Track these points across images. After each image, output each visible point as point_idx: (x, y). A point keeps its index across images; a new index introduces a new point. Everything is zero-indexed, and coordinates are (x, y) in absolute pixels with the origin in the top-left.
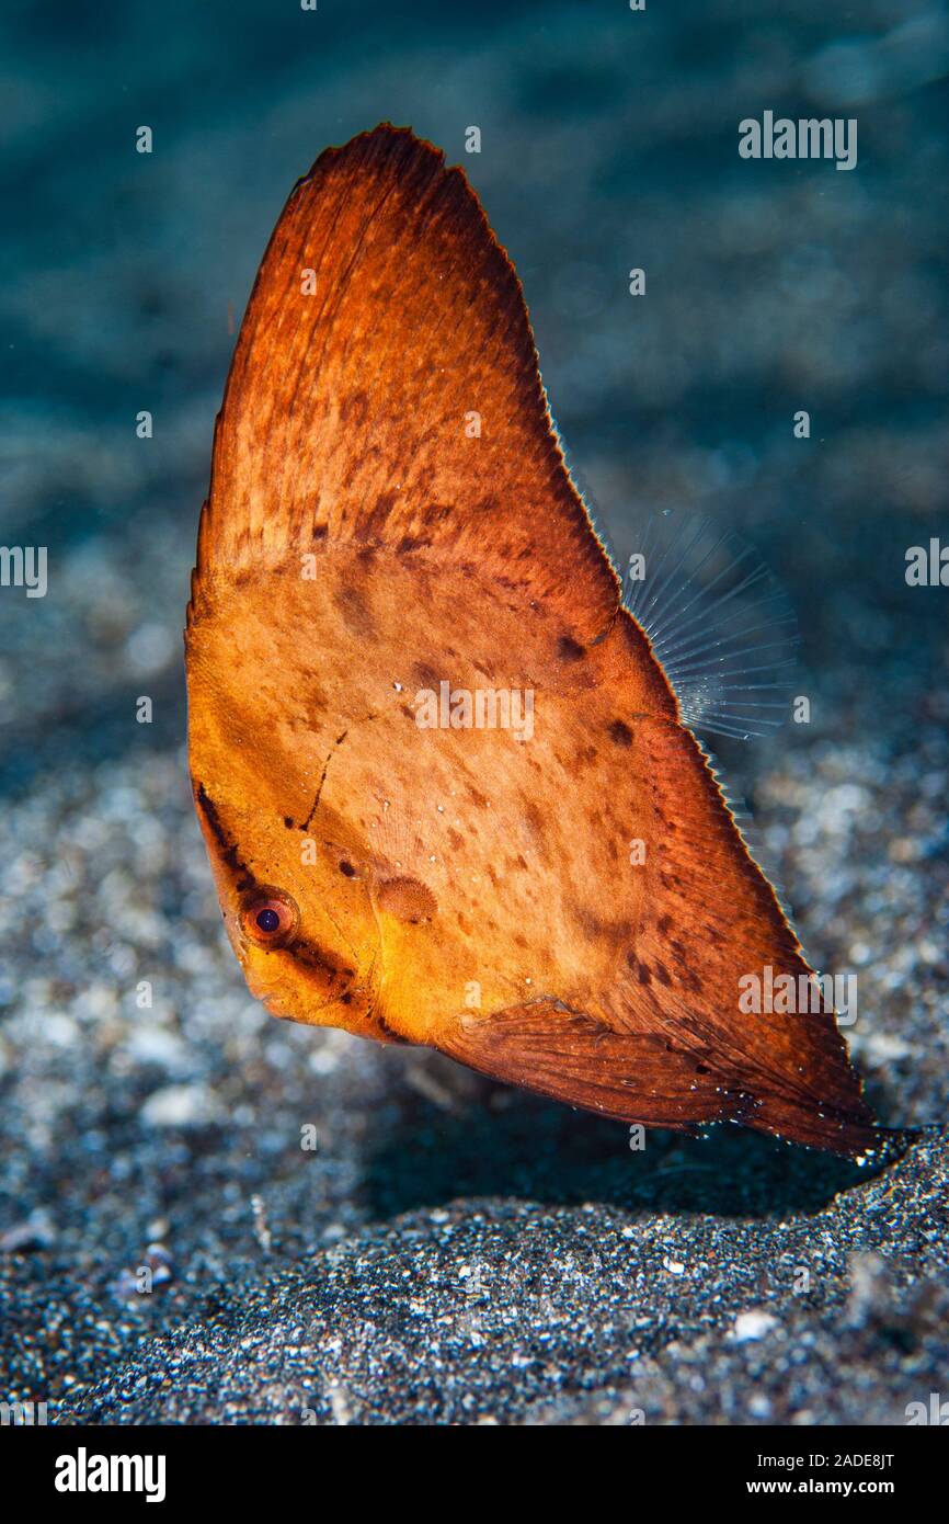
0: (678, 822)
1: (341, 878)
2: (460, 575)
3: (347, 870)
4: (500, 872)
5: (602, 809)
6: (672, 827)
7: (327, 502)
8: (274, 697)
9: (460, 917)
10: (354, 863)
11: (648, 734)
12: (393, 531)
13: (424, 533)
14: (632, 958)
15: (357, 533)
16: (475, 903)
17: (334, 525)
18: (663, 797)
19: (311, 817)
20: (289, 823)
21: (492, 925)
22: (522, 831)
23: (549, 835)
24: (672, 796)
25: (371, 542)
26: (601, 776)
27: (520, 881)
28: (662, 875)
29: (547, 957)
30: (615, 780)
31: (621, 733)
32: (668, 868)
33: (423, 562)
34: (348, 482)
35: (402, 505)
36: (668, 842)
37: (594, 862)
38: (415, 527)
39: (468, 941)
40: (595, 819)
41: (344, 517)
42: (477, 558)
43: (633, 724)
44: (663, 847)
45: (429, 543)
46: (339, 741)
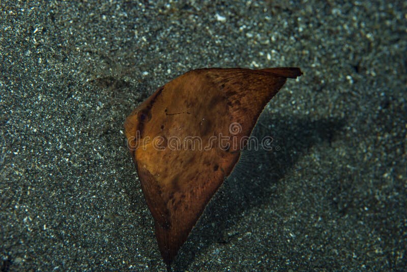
0: (205, 188)
1: (160, 126)
2: (230, 118)
3: (162, 127)
4: (179, 159)
5: (200, 172)
6: (203, 187)
7: (229, 83)
8: (189, 95)
9: (165, 155)
10: (164, 128)
11: (219, 173)
12: (230, 99)
13: (233, 104)
14: (173, 193)
15: (227, 93)
16: (170, 157)
17: (225, 88)
18: (208, 183)
19: (170, 115)
20: (166, 111)
21: (167, 162)
22: (188, 159)
23: (190, 164)
24: (209, 184)
25: (226, 97)
26: (206, 168)
27: (178, 164)
28: (193, 190)
29: (165, 177)
30: (206, 172)
31: (216, 168)
32: (194, 191)
33: (228, 109)
34: (234, 84)
35: (236, 96)
36: (200, 188)
37: (188, 176)
38: (233, 102)
39: (161, 159)
40: (197, 172)
41: (228, 88)
42: (234, 118)
43: (219, 169)
44: (198, 188)
45: (232, 107)
46: (188, 113)
